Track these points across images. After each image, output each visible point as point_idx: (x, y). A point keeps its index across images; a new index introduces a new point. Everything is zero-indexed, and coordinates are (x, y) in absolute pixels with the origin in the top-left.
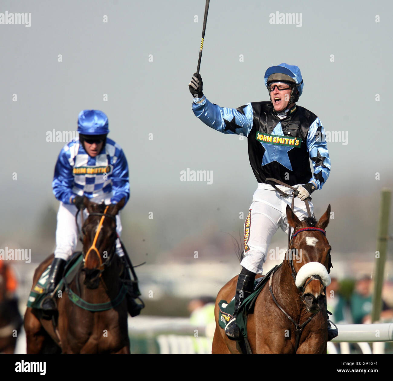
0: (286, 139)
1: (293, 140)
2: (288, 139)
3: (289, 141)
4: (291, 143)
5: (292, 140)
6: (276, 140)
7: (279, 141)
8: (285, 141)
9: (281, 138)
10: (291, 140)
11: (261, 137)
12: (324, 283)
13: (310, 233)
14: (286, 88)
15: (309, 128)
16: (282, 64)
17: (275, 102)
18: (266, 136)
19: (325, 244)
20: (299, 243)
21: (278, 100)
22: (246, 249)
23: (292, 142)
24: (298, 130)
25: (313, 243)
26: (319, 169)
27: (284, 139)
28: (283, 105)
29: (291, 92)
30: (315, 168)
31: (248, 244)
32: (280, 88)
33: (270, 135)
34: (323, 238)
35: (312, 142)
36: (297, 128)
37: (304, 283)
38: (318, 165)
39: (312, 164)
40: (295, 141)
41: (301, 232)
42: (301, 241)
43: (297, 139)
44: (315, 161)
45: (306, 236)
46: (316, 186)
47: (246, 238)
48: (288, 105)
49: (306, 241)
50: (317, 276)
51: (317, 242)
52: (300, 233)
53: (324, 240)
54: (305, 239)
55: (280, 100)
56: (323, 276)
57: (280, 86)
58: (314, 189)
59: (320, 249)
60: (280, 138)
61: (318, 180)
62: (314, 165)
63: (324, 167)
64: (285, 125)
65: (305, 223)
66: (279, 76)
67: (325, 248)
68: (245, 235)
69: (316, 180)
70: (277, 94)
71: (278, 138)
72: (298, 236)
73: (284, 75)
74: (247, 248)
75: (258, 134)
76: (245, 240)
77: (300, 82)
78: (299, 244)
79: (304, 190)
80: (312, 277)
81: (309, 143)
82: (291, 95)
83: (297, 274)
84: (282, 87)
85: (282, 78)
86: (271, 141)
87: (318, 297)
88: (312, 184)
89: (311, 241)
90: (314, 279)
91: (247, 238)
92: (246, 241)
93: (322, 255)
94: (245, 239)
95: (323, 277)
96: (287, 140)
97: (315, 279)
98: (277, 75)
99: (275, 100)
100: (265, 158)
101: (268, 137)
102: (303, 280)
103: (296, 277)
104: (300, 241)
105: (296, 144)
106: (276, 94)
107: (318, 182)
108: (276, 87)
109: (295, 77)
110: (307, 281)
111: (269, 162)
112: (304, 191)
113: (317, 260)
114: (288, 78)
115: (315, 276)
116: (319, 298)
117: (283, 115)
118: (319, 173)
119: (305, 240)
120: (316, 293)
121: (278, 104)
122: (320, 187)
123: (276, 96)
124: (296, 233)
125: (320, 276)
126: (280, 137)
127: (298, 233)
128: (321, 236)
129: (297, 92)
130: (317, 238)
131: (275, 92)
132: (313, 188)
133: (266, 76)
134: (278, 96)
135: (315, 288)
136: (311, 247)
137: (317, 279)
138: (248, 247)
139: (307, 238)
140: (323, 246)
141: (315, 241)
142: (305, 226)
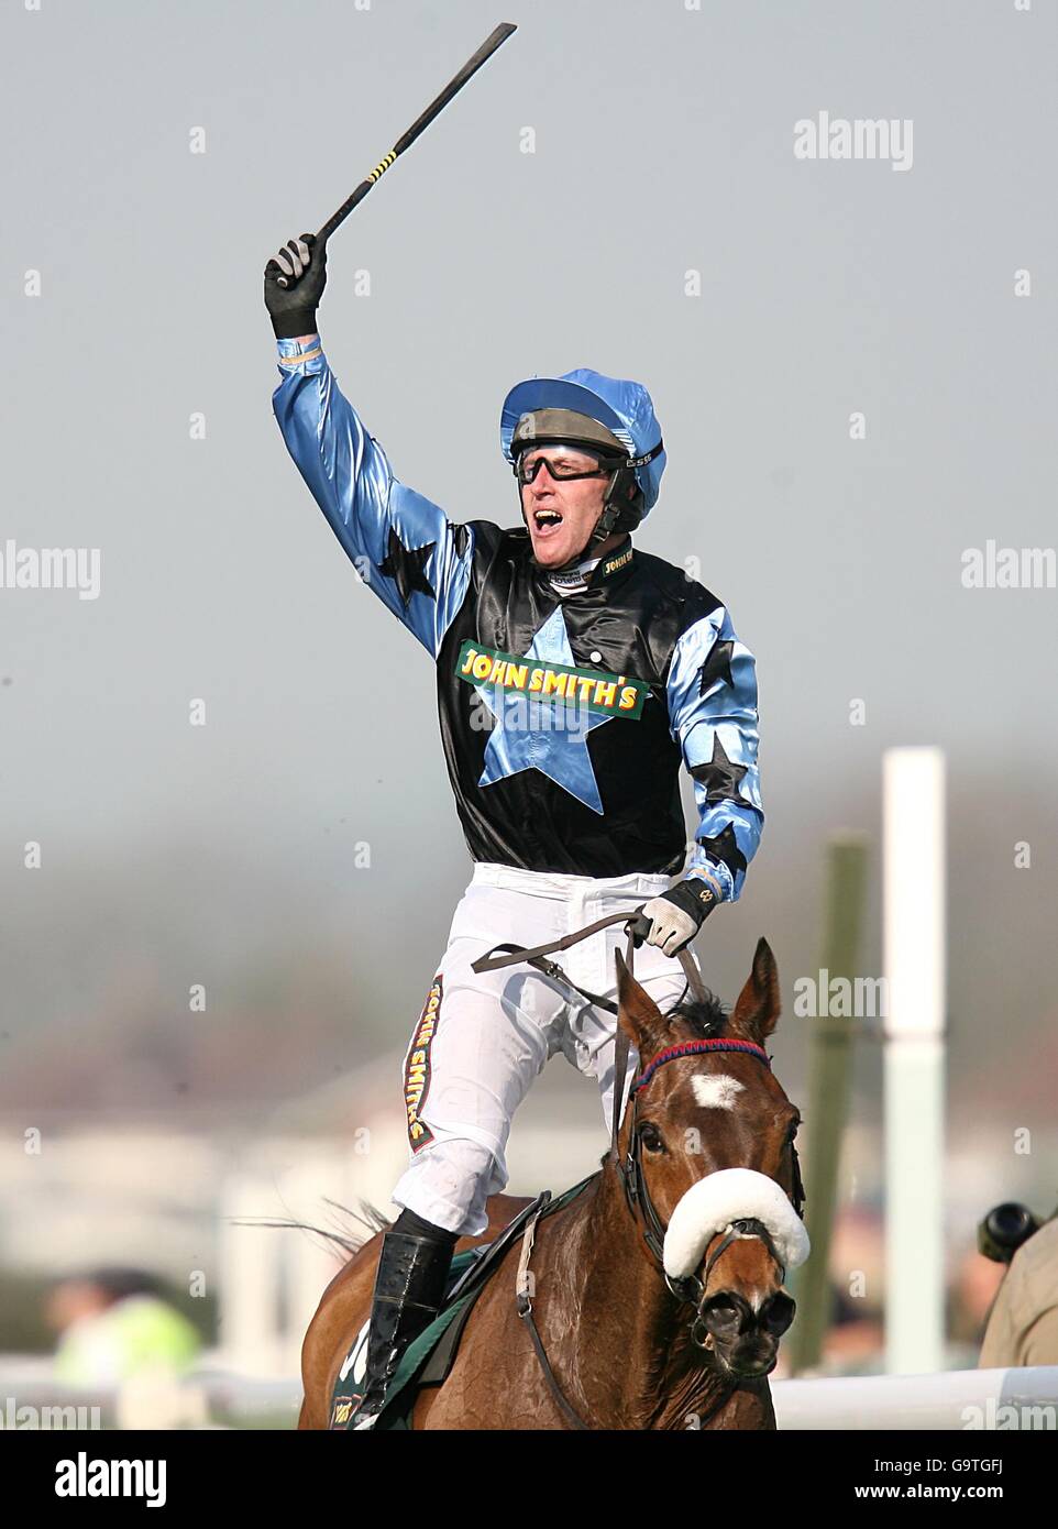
0: (580, 678)
1: (612, 686)
2: (592, 682)
3: (592, 689)
4: (604, 698)
5: (606, 688)
6: (543, 680)
7: (552, 686)
8: (578, 688)
9: (563, 676)
10: (601, 684)
11: (483, 667)
12: (782, 1253)
13: (709, 1061)
14: (584, 470)
15: (677, 642)
16: (577, 371)
17: (540, 527)
18: (505, 663)
19: (774, 1100)
20: (663, 1102)
21: (553, 520)
22: (416, 1137)
23: (605, 692)
24: (633, 646)
25: (723, 1096)
26: (725, 812)
27: (573, 678)
28: (568, 542)
29: (606, 489)
30: (703, 810)
31: (424, 1117)
32: (559, 471)
33: (520, 661)
34: (762, 1078)
35: (686, 700)
36: (630, 640)
37: (700, 1258)
38: (718, 795)
39: (692, 794)
40: (619, 689)
41: (667, 1060)
42: (671, 1094)
43: (626, 685)
44: (706, 782)
45: (693, 1072)
46: (718, 887)
47: (414, 1092)
48: (592, 542)
49: (695, 1091)
50: (750, 1224)
51: (738, 1094)
52: (664, 1066)
53: (768, 1088)
54: (688, 1082)
55: (559, 520)
56: (776, 1220)
57: (559, 462)
58: (713, 903)
59: (754, 1118)
60: (556, 674)
61: (723, 864)
62: (701, 797)
63: (743, 805)
64: (579, 621)
65: (685, 1026)
66: (561, 421)
67: (776, 1117)
68: (407, 1080)
69: (712, 865)
70: (547, 494)
71: (549, 673)
72: (659, 1076)
73: (578, 417)
74: (422, 1131)
75: (472, 653)
76: (412, 1102)
77: (647, 448)
78: (667, 1104)
79: (672, 909)
80: (730, 1228)
81: (677, 703)
82: (607, 503)
83: (665, 1229)
84: (567, 467)
85: (568, 429)
86: (522, 686)
87: (763, 1306)
88: (697, 883)
89: (712, 1090)
90: (738, 1235)
91: (419, 1094)
92: (415, 1106)
93: (765, 1144)
94: (410, 1098)
95: (774, 1225)
96: (586, 682)
97: (746, 1237)
98: (549, 417)
99: (540, 522)
100: (491, 754)
101: (512, 666)
102: (696, 1246)
103: (661, 1242)
104: (666, 1093)
105: (621, 704)
106: (540, 496)
107: (724, 871)
108: (543, 465)
109: (621, 425)
110: (714, 1246)
111: (510, 771)
112: (673, 916)
113: (747, 1163)
114: (595, 430)
115: (744, 1224)
116: (767, 1307)
117: (570, 581)
118: (721, 836)
119: (691, 1088)
120: (752, 1290)
121: (550, 535)
122: (735, 892)
123: (542, 503)
124: (648, 1067)
125: (763, 1224)
126: (559, 669)
127: (657, 1066)
128: (753, 1070)
129: (632, 492)
130: (739, 1079)
131: (536, 486)
132: (705, 896)
133: (509, 419)
134: (548, 502)
135: (748, 1272)
136: (718, 1112)
137: (751, 1237)
138: (425, 1128)
139: (698, 1081)
140: (766, 1107)
141: (732, 1089)
142: (683, 1037)
